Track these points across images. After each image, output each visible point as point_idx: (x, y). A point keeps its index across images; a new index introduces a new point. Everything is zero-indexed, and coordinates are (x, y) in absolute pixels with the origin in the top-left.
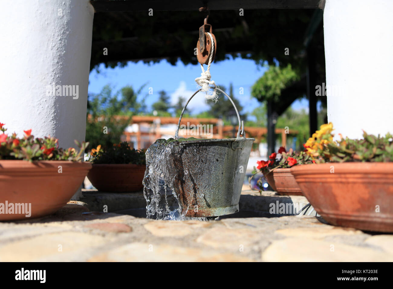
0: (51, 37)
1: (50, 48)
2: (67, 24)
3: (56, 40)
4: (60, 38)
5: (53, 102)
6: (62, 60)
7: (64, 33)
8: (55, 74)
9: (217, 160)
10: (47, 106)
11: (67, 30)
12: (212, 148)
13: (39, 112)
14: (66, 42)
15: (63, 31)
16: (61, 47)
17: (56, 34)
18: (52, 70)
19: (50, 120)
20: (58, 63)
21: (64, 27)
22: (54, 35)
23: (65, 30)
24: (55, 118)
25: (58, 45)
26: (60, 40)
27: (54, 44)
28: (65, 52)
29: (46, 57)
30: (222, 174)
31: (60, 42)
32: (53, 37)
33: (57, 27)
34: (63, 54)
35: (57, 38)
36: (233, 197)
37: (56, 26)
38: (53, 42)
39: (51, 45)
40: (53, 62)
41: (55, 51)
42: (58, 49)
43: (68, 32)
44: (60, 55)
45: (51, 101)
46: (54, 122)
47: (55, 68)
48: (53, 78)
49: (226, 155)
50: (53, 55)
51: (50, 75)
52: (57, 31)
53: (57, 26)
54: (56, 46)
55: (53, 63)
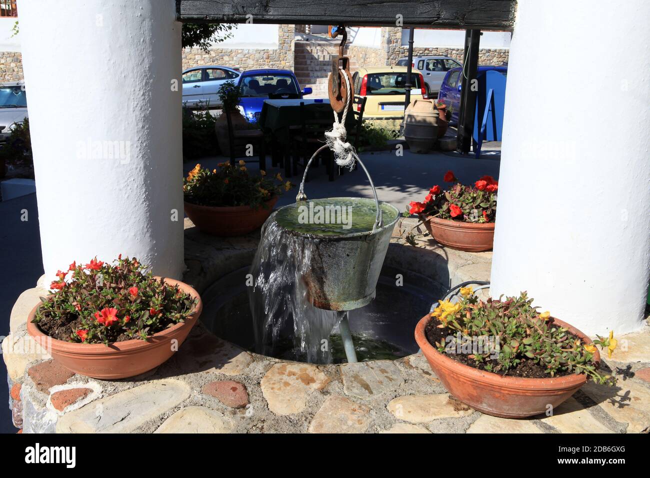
0: (131, 94)
1: (131, 109)
2: (149, 70)
3: (138, 97)
4: (142, 93)
5: (143, 180)
6: (147, 122)
7: (146, 83)
8: (141, 142)
9: (348, 255)
10: (136, 185)
11: (151, 77)
12: (342, 244)
13: (127, 195)
14: (150, 94)
15: (146, 81)
16: (146, 105)
17: (137, 89)
18: (136, 139)
19: (141, 203)
20: (143, 127)
21: (146, 76)
22: (134, 90)
23: (147, 79)
24: (147, 199)
25: (141, 103)
26: (143, 95)
27: (136, 103)
28: (150, 109)
29: (128, 123)
30: (354, 268)
31: (143, 98)
32: (134, 94)
33: (137, 78)
34: (149, 113)
35: (138, 94)
36: (367, 288)
37: (135, 76)
38: (134, 101)
39: (132, 104)
40: (136, 128)
41: (138, 113)
42: (141, 109)
43: (152, 80)
44: (144, 116)
45: (139, 178)
46: (146, 204)
47: (140, 135)
48: (139, 149)
49: (359, 249)
50: (136, 119)
51: (135, 146)
52: (137, 83)
53: (137, 76)
54: (139, 105)
55: (138, 128)
